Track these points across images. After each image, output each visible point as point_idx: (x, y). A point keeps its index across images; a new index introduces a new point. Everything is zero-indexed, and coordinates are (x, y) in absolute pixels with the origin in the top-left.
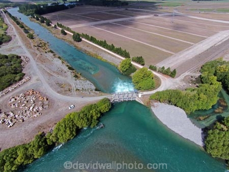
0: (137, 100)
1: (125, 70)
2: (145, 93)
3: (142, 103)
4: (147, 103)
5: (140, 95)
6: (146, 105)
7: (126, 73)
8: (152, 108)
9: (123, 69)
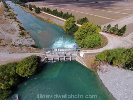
0: (77, 60)
1: (69, 28)
2: (89, 51)
3: (85, 65)
4: (92, 65)
5: (82, 54)
6: (90, 67)
7: (69, 32)
8: (99, 73)
9: (67, 27)
